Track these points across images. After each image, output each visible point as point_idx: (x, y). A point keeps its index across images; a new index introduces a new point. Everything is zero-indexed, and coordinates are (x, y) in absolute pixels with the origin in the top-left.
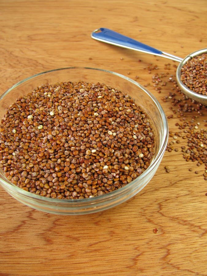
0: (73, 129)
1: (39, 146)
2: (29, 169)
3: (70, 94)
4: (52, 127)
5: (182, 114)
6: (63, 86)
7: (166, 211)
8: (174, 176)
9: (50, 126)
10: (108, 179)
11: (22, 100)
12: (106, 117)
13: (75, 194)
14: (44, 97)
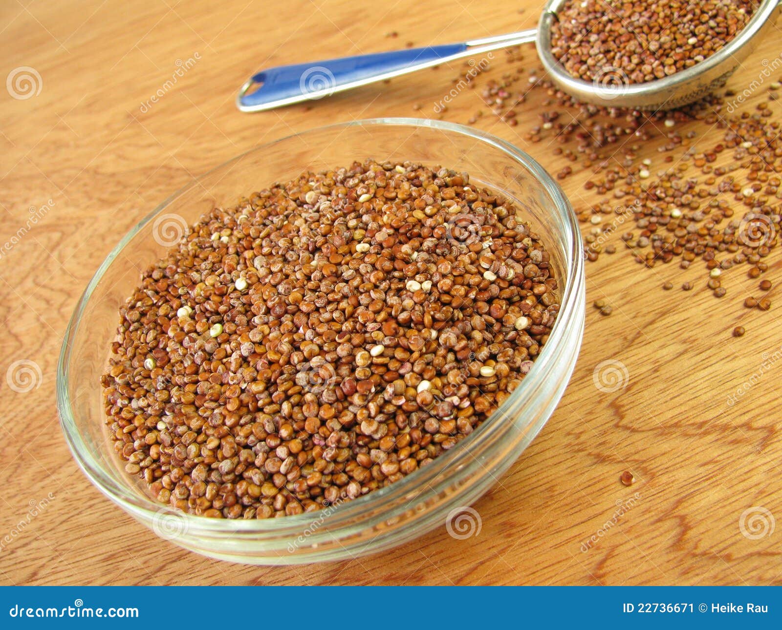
0: (304, 308)
1: (222, 384)
2: (209, 456)
3: (281, 217)
4: (249, 322)
5: (593, 156)
6: (260, 203)
7: (637, 417)
8: (627, 317)
9: (241, 319)
10: (440, 419)
11: (156, 275)
12: (391, 247)
13: (353, 488)
14: (212, 246)
